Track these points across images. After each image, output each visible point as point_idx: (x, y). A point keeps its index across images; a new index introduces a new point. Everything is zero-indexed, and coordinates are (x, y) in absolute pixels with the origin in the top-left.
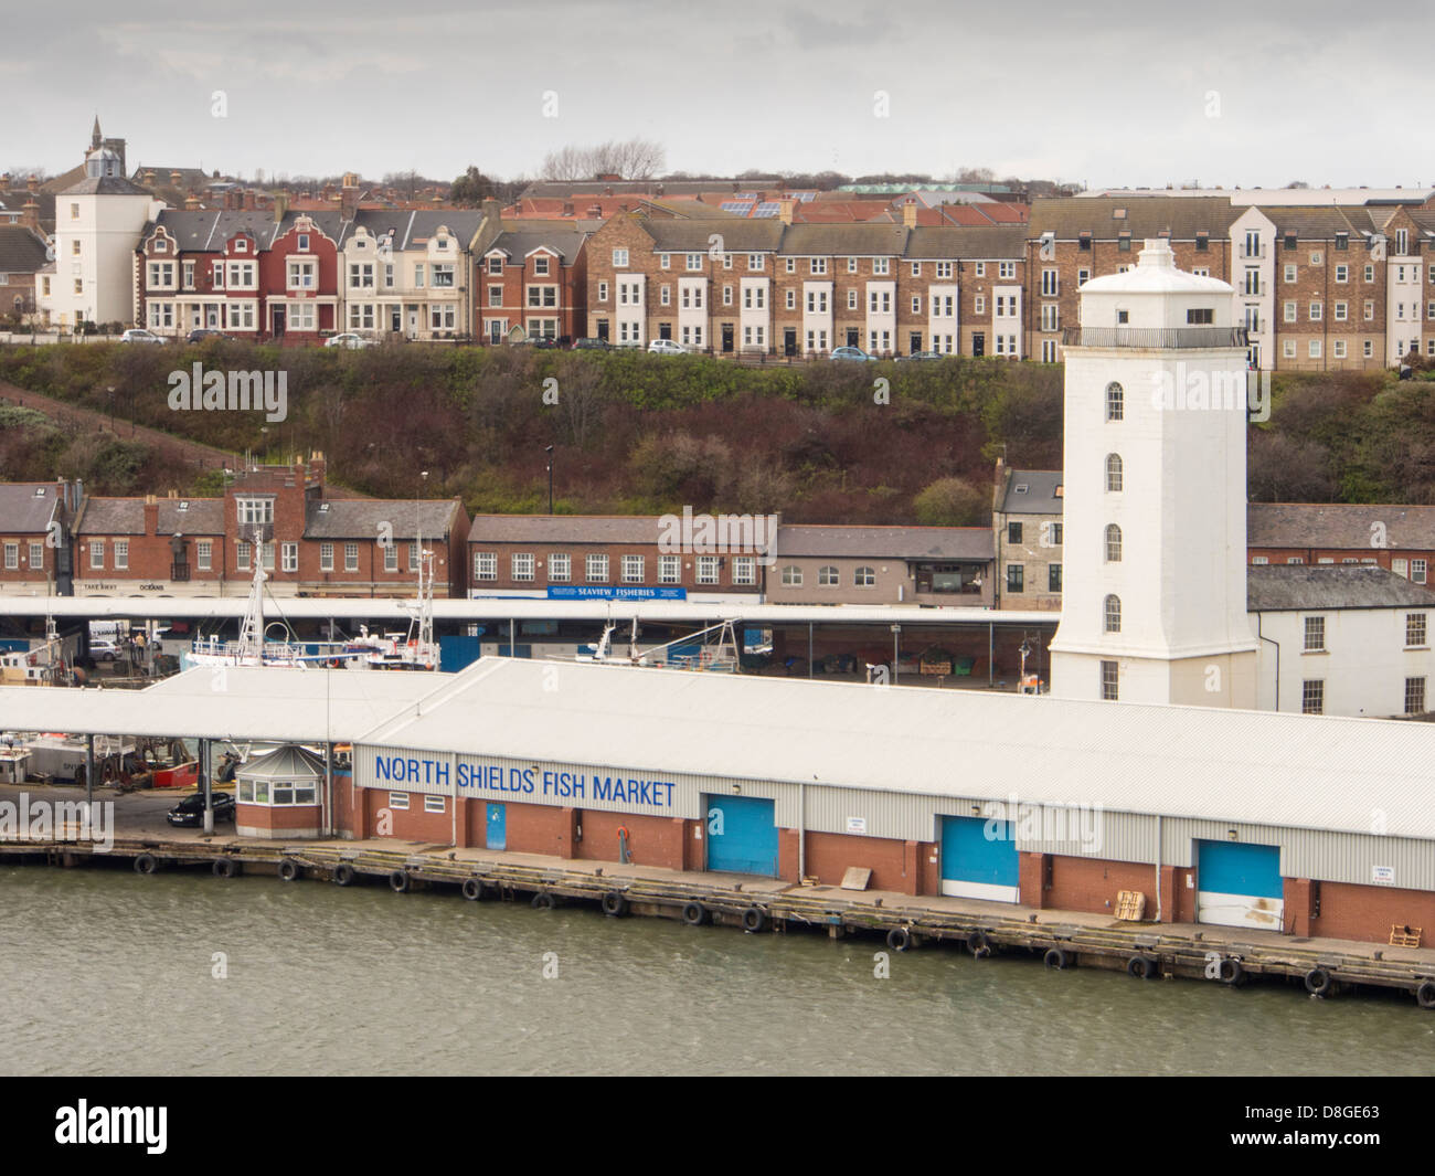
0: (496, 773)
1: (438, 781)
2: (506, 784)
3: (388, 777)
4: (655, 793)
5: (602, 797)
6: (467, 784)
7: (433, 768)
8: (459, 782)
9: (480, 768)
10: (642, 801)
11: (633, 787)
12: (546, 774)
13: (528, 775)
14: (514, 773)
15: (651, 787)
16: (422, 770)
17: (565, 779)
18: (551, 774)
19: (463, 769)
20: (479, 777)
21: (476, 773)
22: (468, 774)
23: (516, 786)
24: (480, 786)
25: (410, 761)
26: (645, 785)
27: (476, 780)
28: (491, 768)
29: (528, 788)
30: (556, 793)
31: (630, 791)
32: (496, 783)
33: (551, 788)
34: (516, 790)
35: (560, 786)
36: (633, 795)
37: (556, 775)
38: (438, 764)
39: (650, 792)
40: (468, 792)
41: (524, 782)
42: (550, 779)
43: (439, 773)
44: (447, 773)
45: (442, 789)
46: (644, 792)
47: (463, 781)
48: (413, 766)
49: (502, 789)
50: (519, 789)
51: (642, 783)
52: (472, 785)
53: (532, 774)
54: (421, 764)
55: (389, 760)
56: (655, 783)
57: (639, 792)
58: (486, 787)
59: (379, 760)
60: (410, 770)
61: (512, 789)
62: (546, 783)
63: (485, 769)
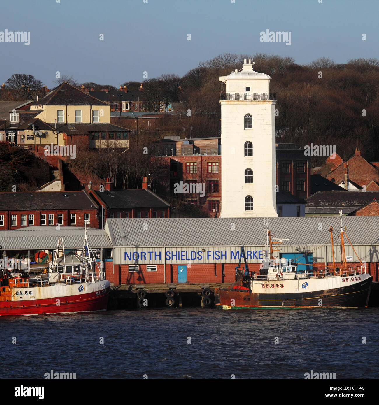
0: (184, 254)
1: (156, 259)
2: (189, 257)
3: (130, 259)
4: (259, 255)
5: (235, 258)
6: (170, 259)
7: (153, 255)
8: (166, 258)
9: (176, 252)
10: (254, 259)
11: (249, 253)
12: (208, 252)
13: (200, 253)
14: (193, 253)
15: (258, 253)
16: (148, 255)
17: (217, 253)
18: (211, 252)
19: (168, 254)
20: (176, 256)
21: (174, 254)
22: (171, 255)
23: (194, 257)
24: (176, 259)
25: (141, 253)
26: (255, 253)
27: (174, 257)
28: (182, 252)
29: (200, 257)
30: (213, 259)
31: (248, 255)
32: (184, 257)
33: (211, 257)
34: (194, 259)
35: (215, 256)
36: (249, 257)
37: (213, 252)
38: (155, 253)
39: (257, 255)
40: (170, 262)
41: (197, 256)
42: (209, 253)
43: (156, 256)
44: (160, 256)
45: (158, 262)
46: (254, 255)
47: (168, 258)
48: (143, 254)
49: (187, 259)
50: (195, 259)
51: (254, 251)
52: (172, 259)
53: (202, 253)
54: (147, 253)
55: (131, 253)
56: (259, 251)
57: (252, 255)
58: (179, 259)
59: (126, 253)
60: (141, 256)
61: (192, 259)
62: (208, 255)
63: (179, 252)
